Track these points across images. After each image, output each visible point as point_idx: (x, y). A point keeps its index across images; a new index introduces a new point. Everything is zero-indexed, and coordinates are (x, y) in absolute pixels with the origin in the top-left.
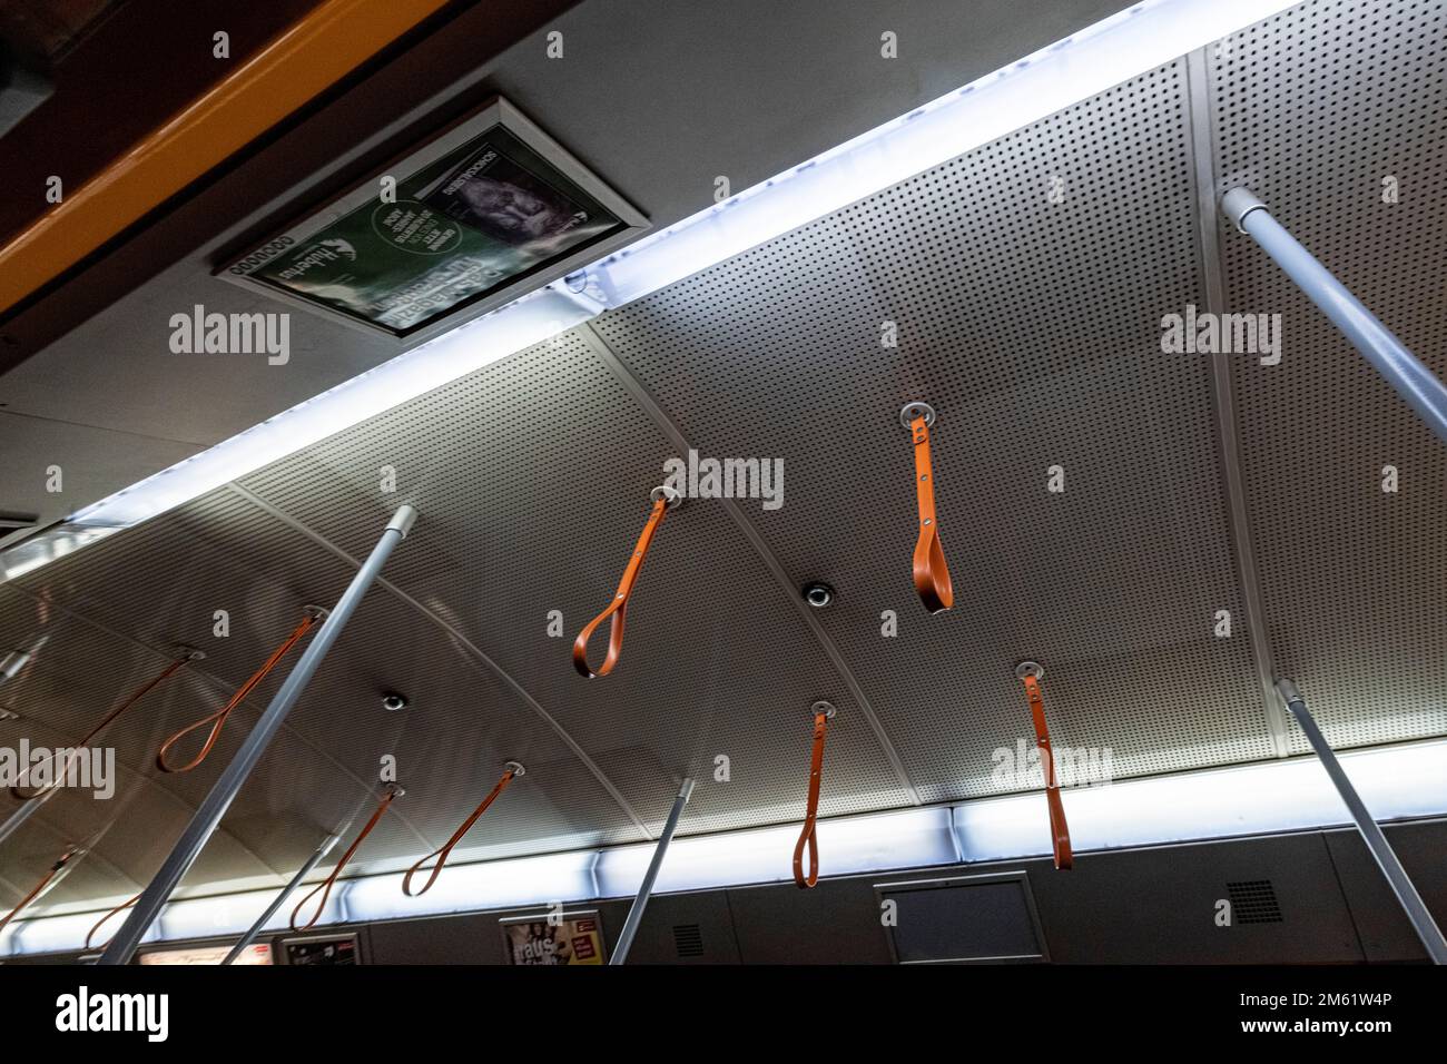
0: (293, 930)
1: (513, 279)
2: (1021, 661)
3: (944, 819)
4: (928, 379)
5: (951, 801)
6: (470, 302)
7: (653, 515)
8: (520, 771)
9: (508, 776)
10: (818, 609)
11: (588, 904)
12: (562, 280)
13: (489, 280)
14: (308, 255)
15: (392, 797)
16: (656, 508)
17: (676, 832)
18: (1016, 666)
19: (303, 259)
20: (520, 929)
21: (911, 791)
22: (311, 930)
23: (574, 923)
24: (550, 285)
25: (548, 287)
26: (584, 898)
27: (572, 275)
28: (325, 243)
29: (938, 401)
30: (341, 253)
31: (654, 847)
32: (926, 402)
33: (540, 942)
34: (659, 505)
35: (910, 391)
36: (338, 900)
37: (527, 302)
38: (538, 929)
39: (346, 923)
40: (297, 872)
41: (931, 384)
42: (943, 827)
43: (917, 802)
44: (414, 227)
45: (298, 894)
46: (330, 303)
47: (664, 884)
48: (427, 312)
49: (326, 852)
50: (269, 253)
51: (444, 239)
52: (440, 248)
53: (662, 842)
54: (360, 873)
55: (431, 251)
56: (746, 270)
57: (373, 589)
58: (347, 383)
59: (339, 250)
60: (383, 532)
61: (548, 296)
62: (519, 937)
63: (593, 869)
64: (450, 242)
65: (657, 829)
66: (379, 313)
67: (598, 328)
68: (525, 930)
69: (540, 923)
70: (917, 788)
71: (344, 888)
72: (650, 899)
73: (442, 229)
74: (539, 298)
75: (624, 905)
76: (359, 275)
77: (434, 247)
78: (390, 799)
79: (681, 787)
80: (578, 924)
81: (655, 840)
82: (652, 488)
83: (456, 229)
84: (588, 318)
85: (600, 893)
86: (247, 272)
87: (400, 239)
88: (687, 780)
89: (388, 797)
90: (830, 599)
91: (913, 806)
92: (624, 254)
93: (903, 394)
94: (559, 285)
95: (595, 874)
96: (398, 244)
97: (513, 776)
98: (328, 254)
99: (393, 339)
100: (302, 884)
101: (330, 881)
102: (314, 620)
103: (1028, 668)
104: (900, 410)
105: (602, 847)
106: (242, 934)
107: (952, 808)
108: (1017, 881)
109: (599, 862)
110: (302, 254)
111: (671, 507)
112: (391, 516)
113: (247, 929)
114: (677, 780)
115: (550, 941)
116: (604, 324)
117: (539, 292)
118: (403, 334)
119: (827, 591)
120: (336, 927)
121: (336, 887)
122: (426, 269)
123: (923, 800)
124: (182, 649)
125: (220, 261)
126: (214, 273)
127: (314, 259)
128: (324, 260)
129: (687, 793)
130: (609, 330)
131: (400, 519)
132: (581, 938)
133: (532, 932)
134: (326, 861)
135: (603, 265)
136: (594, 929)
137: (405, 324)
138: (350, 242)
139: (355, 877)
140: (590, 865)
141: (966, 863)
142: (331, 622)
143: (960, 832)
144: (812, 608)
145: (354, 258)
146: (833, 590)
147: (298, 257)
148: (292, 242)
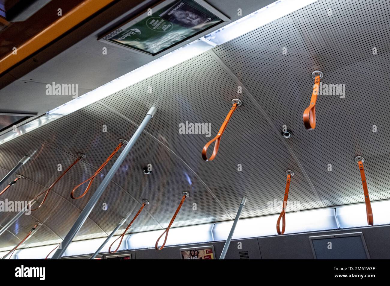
0: (110, 253)
1: (189, 37)
2: (356, 156)
3: (333, 213)
4: (320, 63)
5: (335, 206)
6: (175, 44)
7: (232, 108)
8: (188, 195)
9: (184, 197)
10: (287, 138)
11: (210, 243)
12: (204, 37)
13: (181, 38)
14: (127, 33)
15: (145, 204)
16: (233, 106)
17: (240, 217)
18: (355, 158)
19: (125, 35)
20: (187, 252)
21: (321, 202)
22: (116, 252)
23: (205, 250)
24: (200, 39)
25: (199, 40)
26: (209, 241)
27: (207, 36)
28: (132, 30)
29: (324, 70)
30: (136, 33)
31: (232, 222)
32: (320, 71)
33: (193, 257)
34: (235, 105)
35: (315, 67)
36: (125, 241)
37: (193, 44)
38: (193, 252)
39: (128, 250)
40: (112, 231)
41: (321, 65)
42: (333, 215)
43: (323, 206)
44: (159, 24)
45: (112, 239)
46: (133, 47)
47: (236, 236)
48: (162, 48)
49: (122, 224)
50: (115, 33)
51: (168, 27)
52: (166, 30)
53: (235, 220)
54: (133, 232)
55: (164, 31)
56: (261, 32)
57: (142, 134)
58: (136, 70)
59: (136, 32)
60: (145, 115)
61: (199, 42)
62: (186, 255)
63: (212, 230)
64: (169, 28)
65: (234, 216)
66: (147, 49)
67: (215, 50)
68: (188, 253)
69: (194, 250)
70: (323, 201)
71: (127, 237)
72: (231, 241)
73: (167, 25)
74: (196, 43)
75: (222, 243)
76: (141, 38)
77: (164, 30)
78: (144, 205)
79: (242, 201)
80: (206, 251)
81: (233, 220)
82: (232, 100)
83: (171, 25)
84: (212, 47)
85: (214, 239)
86: (108, 39)
87: (154, 28)
88: (244, 198)
89: (143, 205)
90: (291, 135)
91: (322, 208)
92: (223, 29)
93: (312, 68)
94: (203, 39)
95: (213, 232)
96: (154, 29)
97: (186, 197)
98: (133, 33)
99: (151, 57)
100: (113, 236)
101: (123, 235)
102: (122, 144)
103: (359, 158)
104: (311, 73)
105: (215, 222)
106: (92, 254)
107: (335, 209)
108: (359, 236)
109: (214, 228)
110: (125, 33)
111: (239, 106)
112: (148, 110)
113: (94, 252)
114: (240, 198)
115: (197, 257)
116: (217, 49)
117: (197, 41)
118: (154, 55)
119: (290, 132)
120: (124, 252)
121: (125, 236)
122: (162, 36)
123: (325, 206)
124: (79, 154)
125: (100, 36)
126: (98, 40)
127: (128, 35)
128: (131, 35)
129: (244, 202)
130: (218, 51)
131: (151, 111)
132: (207, 256)
133: (191, 253)
134: (122, 227)
135: (216, 32)
136: (212, 253)
137: (155, 52)
138: (140, 29)
139: (131, 233)
140: (211, 229)
141: (341, 229)
142: (128, 146)
143: (339, 218)
144: (285, 138)
145: (140, 33)
146: (292, 132)
147: (123, 34)
148: (122, 30)
